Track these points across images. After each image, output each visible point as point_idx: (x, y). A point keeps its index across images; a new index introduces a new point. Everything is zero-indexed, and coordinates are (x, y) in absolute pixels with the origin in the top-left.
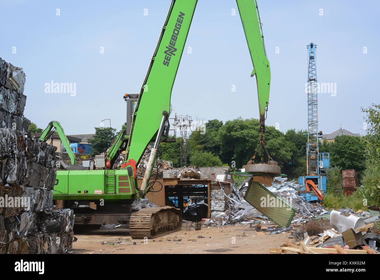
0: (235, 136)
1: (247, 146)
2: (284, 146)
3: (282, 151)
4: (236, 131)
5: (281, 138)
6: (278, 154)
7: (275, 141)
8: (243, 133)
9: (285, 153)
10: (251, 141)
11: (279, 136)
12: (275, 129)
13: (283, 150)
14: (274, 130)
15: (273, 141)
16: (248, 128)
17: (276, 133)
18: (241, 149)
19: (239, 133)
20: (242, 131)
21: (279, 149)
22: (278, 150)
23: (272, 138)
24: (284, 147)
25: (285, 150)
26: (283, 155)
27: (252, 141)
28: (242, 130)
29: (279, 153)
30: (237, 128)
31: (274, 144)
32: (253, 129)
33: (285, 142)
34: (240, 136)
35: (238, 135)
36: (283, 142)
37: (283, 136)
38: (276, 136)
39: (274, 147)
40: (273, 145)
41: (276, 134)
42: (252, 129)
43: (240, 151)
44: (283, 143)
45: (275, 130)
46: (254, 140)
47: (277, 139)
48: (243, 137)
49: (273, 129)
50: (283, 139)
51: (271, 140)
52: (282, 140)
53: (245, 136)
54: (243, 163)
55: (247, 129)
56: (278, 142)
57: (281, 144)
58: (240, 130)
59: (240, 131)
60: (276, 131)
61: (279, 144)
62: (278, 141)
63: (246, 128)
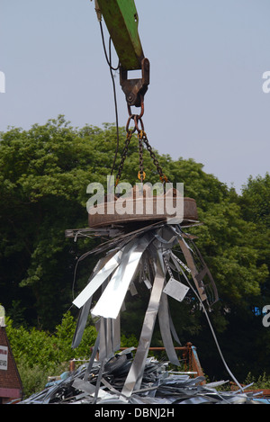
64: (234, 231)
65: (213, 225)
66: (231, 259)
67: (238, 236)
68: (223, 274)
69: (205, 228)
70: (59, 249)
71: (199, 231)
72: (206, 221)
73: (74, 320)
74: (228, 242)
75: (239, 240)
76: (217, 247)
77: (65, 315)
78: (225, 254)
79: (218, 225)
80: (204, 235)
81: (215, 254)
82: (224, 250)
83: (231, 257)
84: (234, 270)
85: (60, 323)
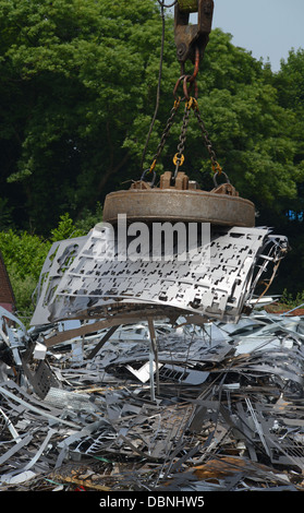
0: (30, 66)
1: (88, 122)
2: (264, 131)
3: (256, 155)
4: (34, 42)
5: (254, 90)
6: (237, 167)
7: (226, 103)
8: (71, 56)
9: (268, 163)
10: (107, 98)
11: (249, 82)
12: (228, 45)
13: (259, 152)
14: (221, 51)
15: (216, 105)
16: (94, 30)
17: (234, 63)
18: (56, 132)
19: (50, 52)
20: (67, 46)
21: (239, 143)
22: (236, 148)
23: (211, 89)
24: (265, 138)
25: (270, 152)
26: (260, 176)
27: (111, 96)
28: (66, 39)
29: (241, 163)
30: (41, 30)
31: (219, 118)
32: (121, 35)
33: (271, 112)
34: (51, 68)
35: (44, 64)
36: (263, 113)
37: (265, 83)
38: (232, 77)
39: (218, 131)
40: (214, 122)
41: (232, 68)
42: (117, 37)
43: (52, 145)
44: (262, 118)
45: (226, 48)
46: (120, 95)
47: (233, 93)
48: (67, 74)
49: (219, 43)
50: (266, 97)
51: (206, 98)
52: (260, 99)
53: (78, 73)
54: (62, 207)
55: (92, 36)
56: (240, 109)
57: (254, 119)
58: (57, 38)
59: (54, 42)
60: (231, 56)
61: (242, 116)
62: (242, 105)
63: (86, 33)
64: (267, 119)
65: (242, 112)
66: (264, 155)
67: (273, 125)
68: (253, 173)
69: (234, 115)
70: (54, 137)
71: (225, 118)
72: (234, 106)
73: (73, 224)
74: (261, 132)
75: (273, 130)
76: (247, 139)
77: (62, 217)
78: (257, 148)
79: (248, 112)
80: (231, 124)
81: (244, 148)
82: (255, 143)
83: (263, 152)
84: (266, 168)
85: (57, 227)
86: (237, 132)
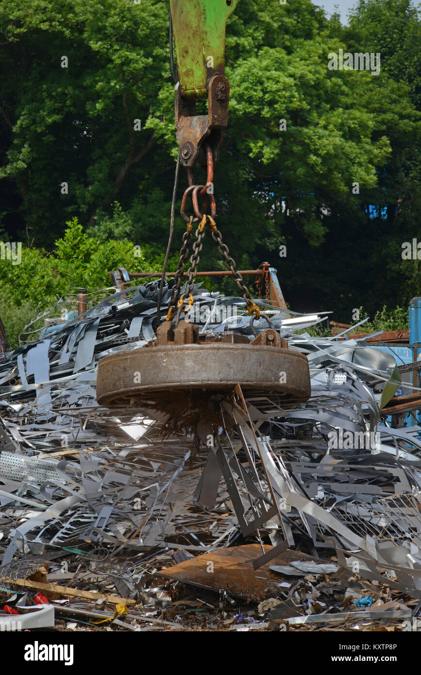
0: (18, 22)
1: (98, 96)
2: (332, 100)
5: (316, 47)
6: (297, 149)
7: (280, 65)
8: (71, 8)
9: (338, 141)
11: (309, 36)
13: (325, 127)
15: (267, 69)
17: (289, 12)
18: (57, 111)
19: (43, 4)
21: (299, 118)
22: (296, 124)
23: (259, 47)
24: (332, 109)
25: (340, 128)
26: (327, 159)
27: (127, 61)
31: (271, 86)
33: (340, 75)
36: (329, 76)
37: (330, 37)
38: (287, 31)
39: (271, 103)
40: (265, 91)
41: (287, 19)
43: (53, 128)
44: (329, 83)
46: (139, 60)
47: (289, 52)
48: (68, 32)
51: (254, 60)
52: (325, 57)
54: (70, 209)
56: (298, 73)
57: (317, 85)
62: (300, 68)
64: (335, 84)
65: (302, 77)
66: (332, 131)
67: (342, 93)
68: (318, 155)
69: (291, 81)
70: (56, 117)
71: (280, 86)
72: (291, 70)
73: (83, 232)
74: (327, 102)
75: (344, 99)
76: (309, 111)
77: (69, 223)
78: (322, 122)
79: (310, 76)
80: (288, 94)
81: (306, 124)
82: (320, 116)
83: (331, 127)
84: (336, 147)
85: (62, 235)
86: (296, 104)
